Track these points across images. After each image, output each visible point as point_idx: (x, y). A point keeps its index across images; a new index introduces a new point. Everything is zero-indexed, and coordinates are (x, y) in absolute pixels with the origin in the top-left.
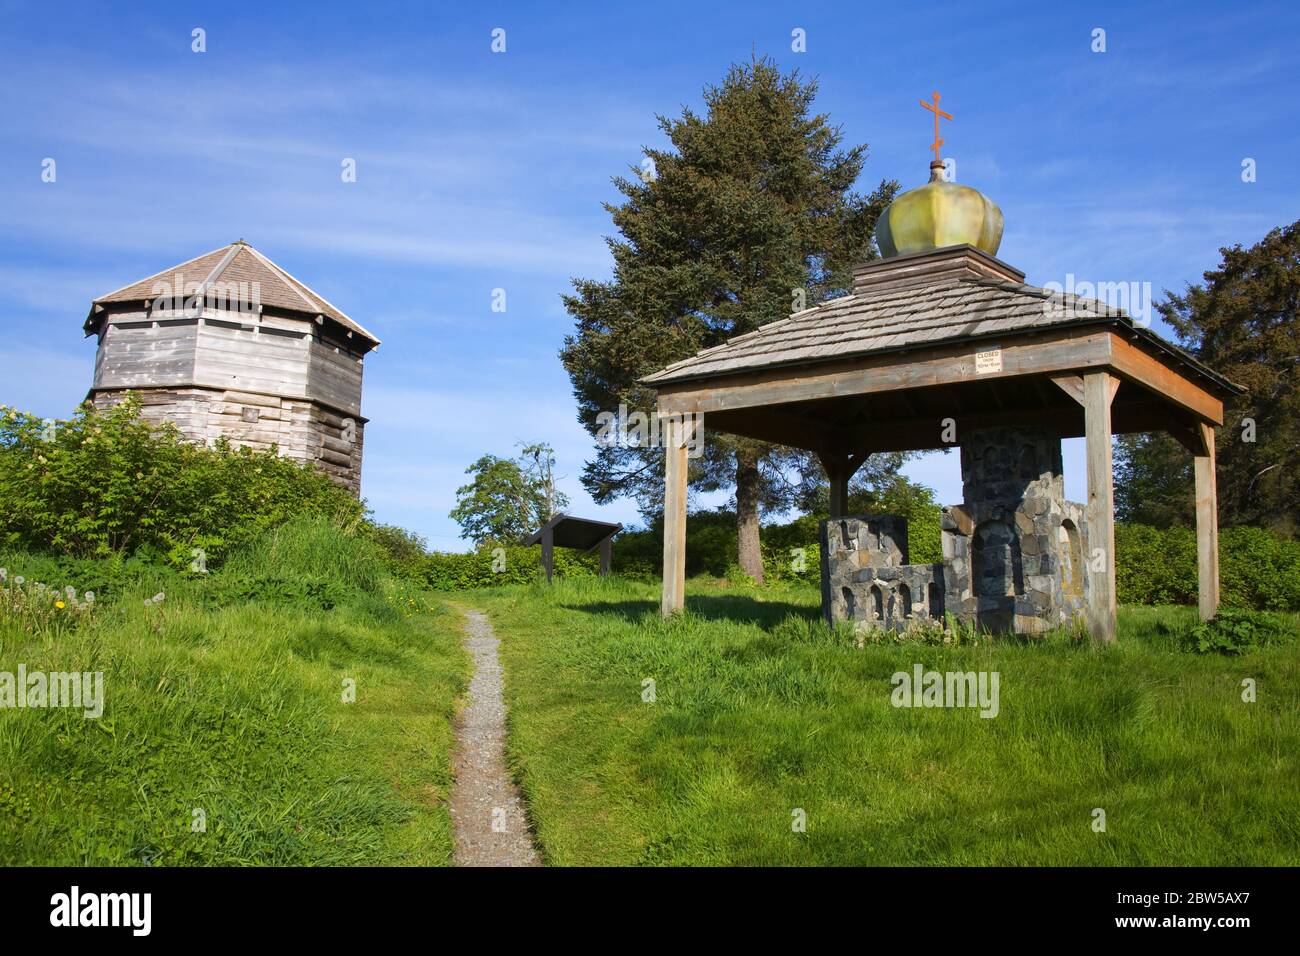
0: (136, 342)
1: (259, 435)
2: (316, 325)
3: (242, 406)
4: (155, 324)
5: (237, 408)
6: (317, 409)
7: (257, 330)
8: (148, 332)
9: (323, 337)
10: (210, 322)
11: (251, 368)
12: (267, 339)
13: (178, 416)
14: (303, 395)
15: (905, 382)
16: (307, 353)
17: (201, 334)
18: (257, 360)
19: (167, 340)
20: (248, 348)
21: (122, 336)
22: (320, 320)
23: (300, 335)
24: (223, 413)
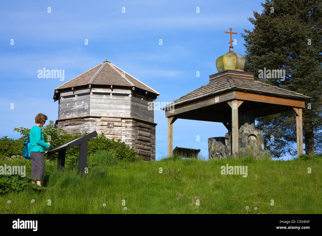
0: (70, 102)
1: (114, 133)
2: (132, 91)
3: (108, 122)
4: (76, 96)
5: (106, 123)
6: (135, 121)
7: (111, 94)
8: (74, 98)
9: (136, 95)
10: (94, 93)
11: (110, 108)
12: (115, 98)
13: (85, 128)
14: (129, 116)
16: (130, 101)
17: (91, 98)
18: (112, 105)
19: (80, 101)
20: (108, 101)
21: (65, 101)
22: (133, 89)
23: (127, 95)
24: (101, 126)
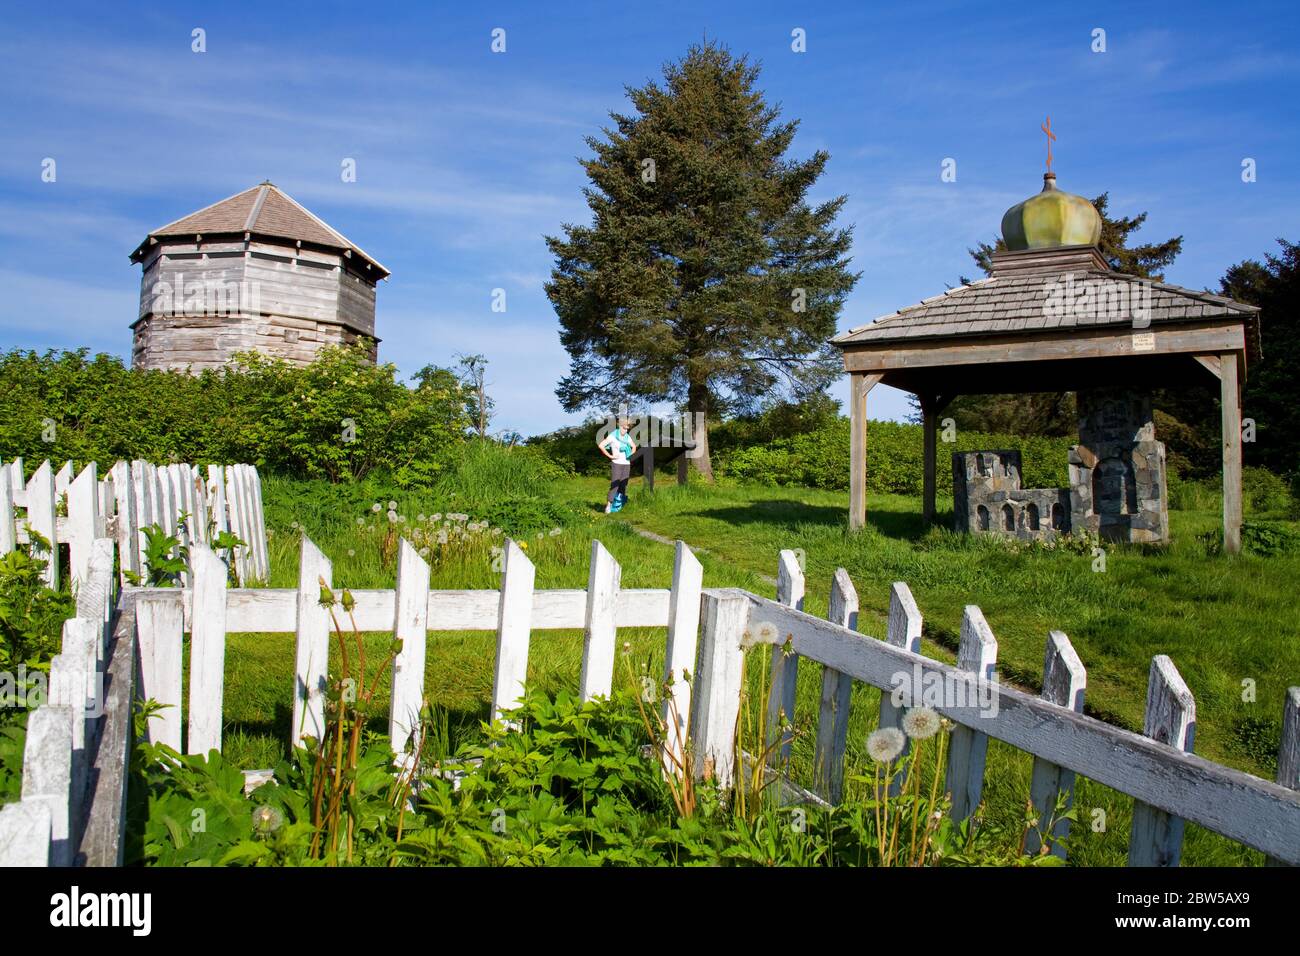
0: (187, 271)
1: (299, 354)
2: (345, 260)
3: (284, 329)
4: (204, 256)
5: (280, 330)
6: (345, 331)
7: (294, 262)
8: (199, 262)
9: (349, 269)
10: (255, 255)
11: (290, 295)
12: (304, 270)
13: (230, 337)
14: (334, 319)
15: (1072, 353)
16: (337, 282)
17: (248, 266)
18: (295, 288)
19: (217, 271)
20: (288, 278)
21: (175, 266)
22: (348, 254)
23: (330, 267)
24: (269, 335)
